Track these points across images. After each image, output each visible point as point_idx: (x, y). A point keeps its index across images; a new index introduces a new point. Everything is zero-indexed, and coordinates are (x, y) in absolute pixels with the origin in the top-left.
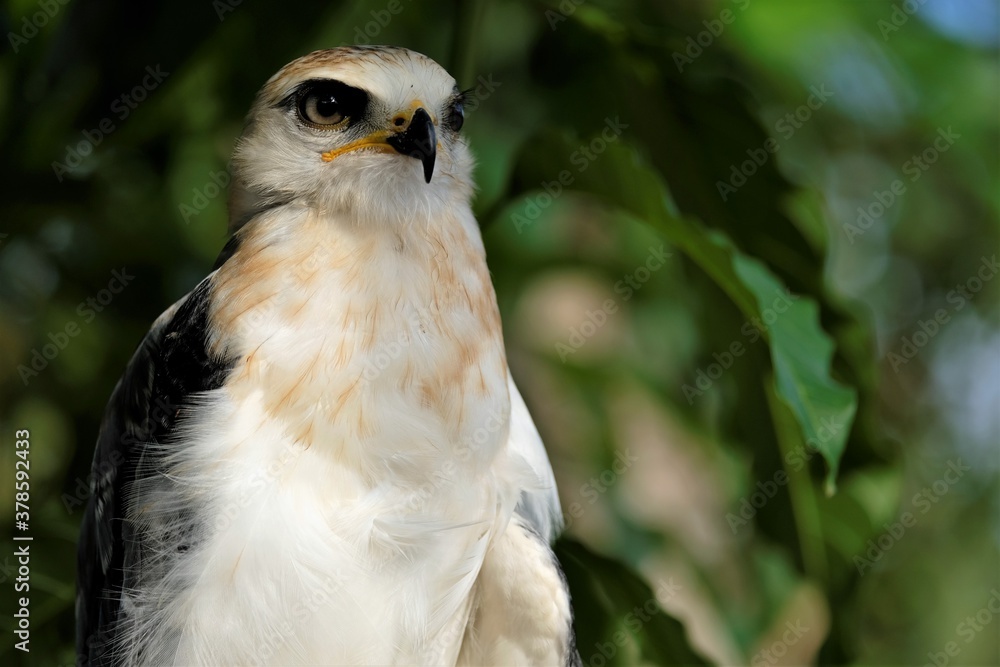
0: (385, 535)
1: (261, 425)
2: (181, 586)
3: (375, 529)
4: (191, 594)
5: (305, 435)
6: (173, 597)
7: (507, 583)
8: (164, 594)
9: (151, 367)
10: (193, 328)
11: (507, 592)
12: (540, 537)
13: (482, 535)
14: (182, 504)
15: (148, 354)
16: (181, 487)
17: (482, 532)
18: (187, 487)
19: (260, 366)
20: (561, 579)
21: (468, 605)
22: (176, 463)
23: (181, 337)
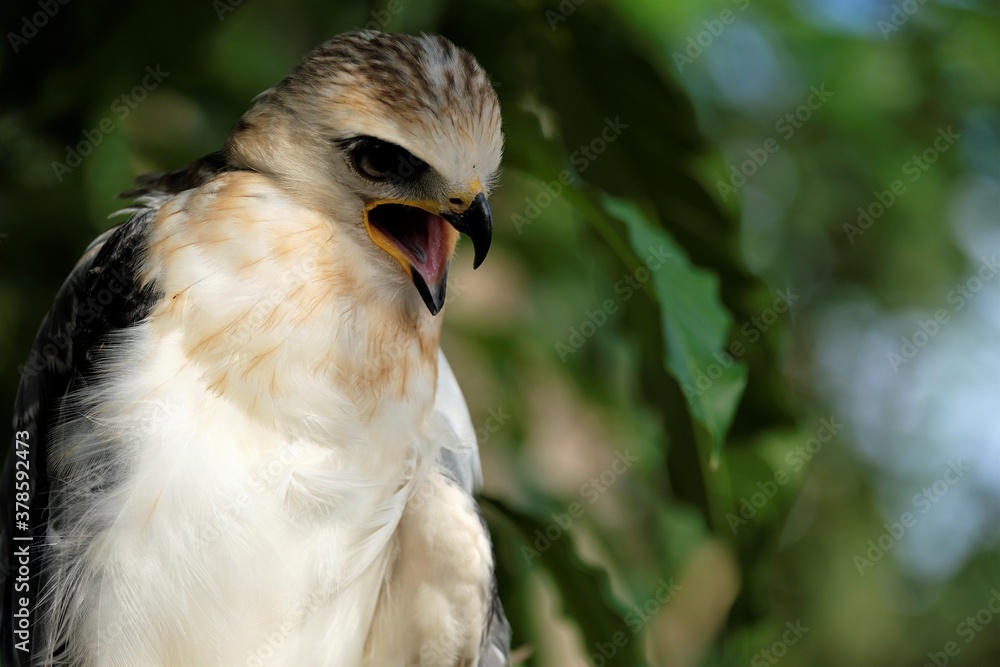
0: (303, 489)
1: (182, 368)
2: (97, 528)
3: (294, 482)
4: (109, 535)
5: (220, 384)
6: (90, 539)
7: (430, 530)
8: (82, 535)
9: (75, 302)
10: (116, 264)
11: (430, 539)
12: (462, 485)
13: (401, 487)
14: (100, 447)
15: (72, 289)
16: (101, 428)
17: (400, 483)
18: (107, 428)
19: (185, 306)
20: (483, 526)
21: (385, 557)
22: (94, 405)
23: (105, 272)
